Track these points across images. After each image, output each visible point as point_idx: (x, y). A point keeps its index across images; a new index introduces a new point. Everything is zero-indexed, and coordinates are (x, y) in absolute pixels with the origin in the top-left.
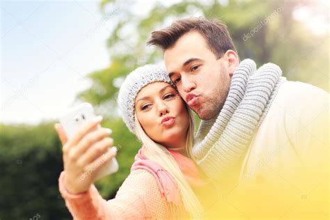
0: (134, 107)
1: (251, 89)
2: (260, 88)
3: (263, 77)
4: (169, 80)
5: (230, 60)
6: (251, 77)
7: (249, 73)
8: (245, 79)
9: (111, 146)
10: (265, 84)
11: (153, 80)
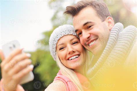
0: (56, 48)
1: (121, 39)
2: (126, 39)
3: (128, 32)
4: (75, 34)
5: (109, 22)
6: (121, 33)
7: (120, 30)
8: (118, 33)
9: (30, 64)
10: (129, 37)
11: (67, 34)
